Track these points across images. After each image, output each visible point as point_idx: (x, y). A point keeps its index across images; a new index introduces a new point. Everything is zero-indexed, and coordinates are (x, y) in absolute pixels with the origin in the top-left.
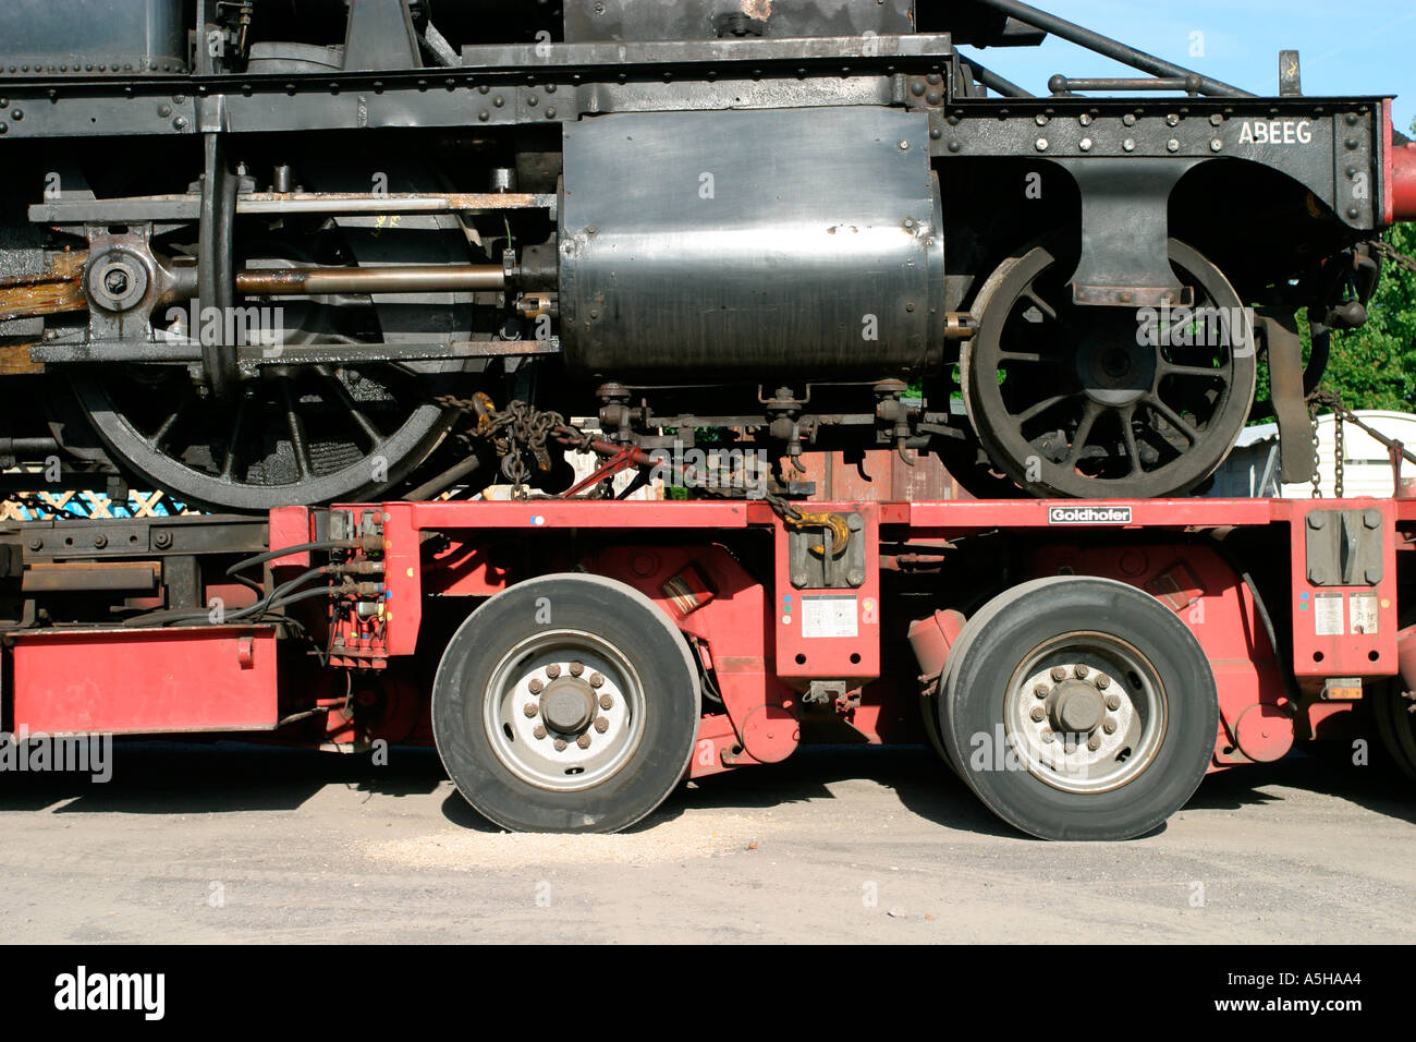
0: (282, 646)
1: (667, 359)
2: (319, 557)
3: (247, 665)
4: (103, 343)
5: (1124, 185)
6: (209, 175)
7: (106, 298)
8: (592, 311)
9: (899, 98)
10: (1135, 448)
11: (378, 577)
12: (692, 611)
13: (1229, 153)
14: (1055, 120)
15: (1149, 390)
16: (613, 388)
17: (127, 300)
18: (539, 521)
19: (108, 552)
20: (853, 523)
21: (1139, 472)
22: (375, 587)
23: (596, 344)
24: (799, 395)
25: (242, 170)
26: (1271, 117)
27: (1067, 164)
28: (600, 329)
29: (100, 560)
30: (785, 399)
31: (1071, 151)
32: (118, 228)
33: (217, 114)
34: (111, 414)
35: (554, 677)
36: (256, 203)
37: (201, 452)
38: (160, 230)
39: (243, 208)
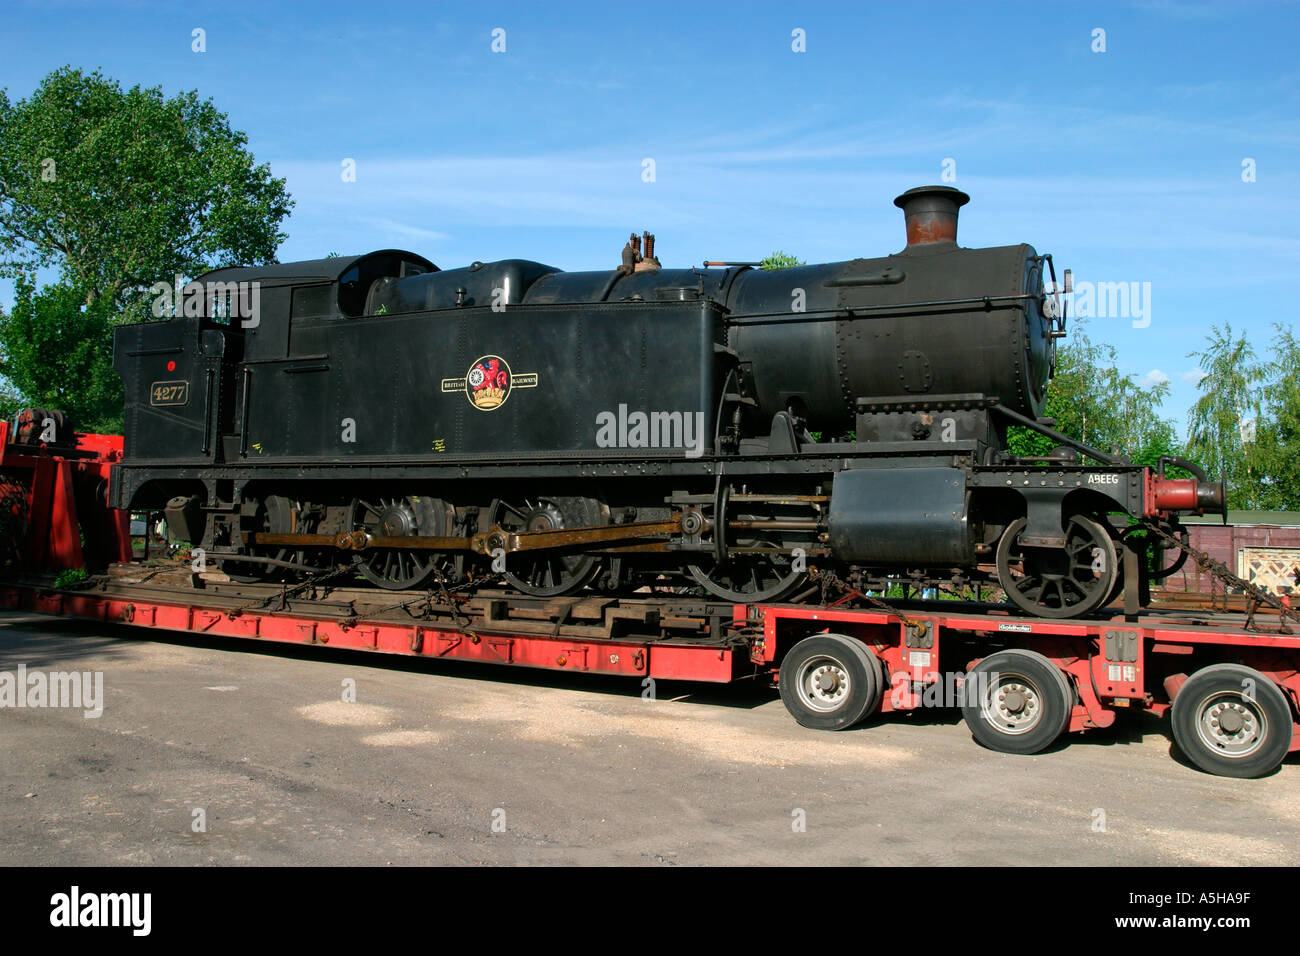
0: (733, 653)
1: (869, 559)
2: (748, 624)
3: (722, 659)
4: (686, 544)
5: (1044, 498)
6: (717, 490)
7: (687, 529)
8: (840, 542)
9: (955, 464)
10: (1063, 596)
11: (762, 633)
12: (883, 650)
13: (1083, 487)
14: (1015, 473)
15: (1067, 575)
16: (854, 567)
17: (693, 530)
18: (815, 617)
19: (693, 614)
20: (928, 624)
21: (1064, 606)
22: (762, 636)
23: (843, 553)
24: (922, 572)
25: (731, 486)
26: (1101, 473)
27: (1019, 490)
28: (843, 548)
29: (691, 617)
30: (916, 574)
31: (1021, 485)
32: (692, 505)
33: (721, 469)
34: (694, 567)
35: (822, 672)
36: (735, 498)
37: (726, 580)
38: (705, 506)
39: (731, 499)
